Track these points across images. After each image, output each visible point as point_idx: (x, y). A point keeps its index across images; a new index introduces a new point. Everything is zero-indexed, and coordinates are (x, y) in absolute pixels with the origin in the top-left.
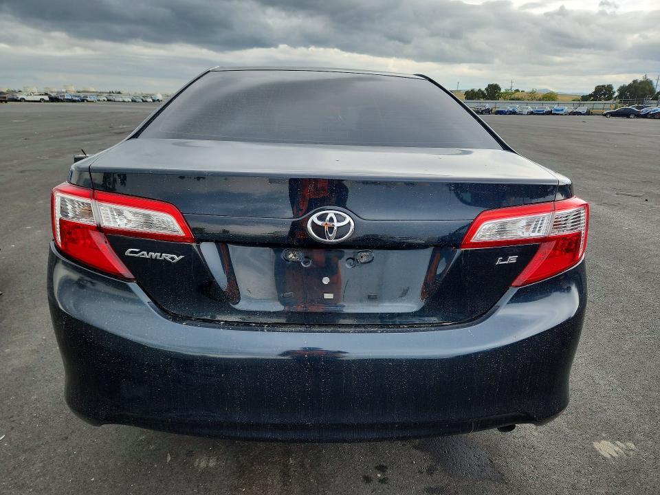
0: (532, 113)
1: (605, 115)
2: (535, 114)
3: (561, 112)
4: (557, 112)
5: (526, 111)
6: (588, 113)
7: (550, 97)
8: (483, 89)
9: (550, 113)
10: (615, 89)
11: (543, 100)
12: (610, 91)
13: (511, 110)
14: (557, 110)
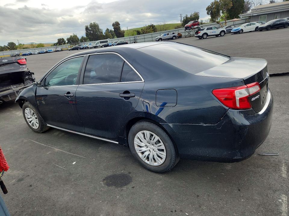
0: (39, 53)
1: (70, 50)
2: (41, 54)
3: (51, 51)
4: (50, 52)
5: (36, 53)
6: (62, 50)
7: (41, 46)
8: (7, 45)
9: (47, 52)
10: (65, 40)
11: (38, 47)
12: (64, 41)
13: (29, 53)
14: (49, 51)
